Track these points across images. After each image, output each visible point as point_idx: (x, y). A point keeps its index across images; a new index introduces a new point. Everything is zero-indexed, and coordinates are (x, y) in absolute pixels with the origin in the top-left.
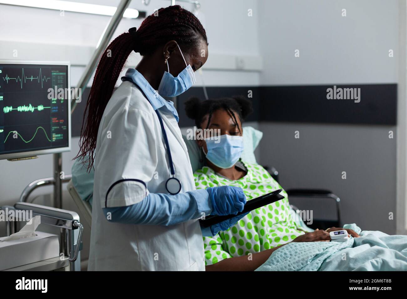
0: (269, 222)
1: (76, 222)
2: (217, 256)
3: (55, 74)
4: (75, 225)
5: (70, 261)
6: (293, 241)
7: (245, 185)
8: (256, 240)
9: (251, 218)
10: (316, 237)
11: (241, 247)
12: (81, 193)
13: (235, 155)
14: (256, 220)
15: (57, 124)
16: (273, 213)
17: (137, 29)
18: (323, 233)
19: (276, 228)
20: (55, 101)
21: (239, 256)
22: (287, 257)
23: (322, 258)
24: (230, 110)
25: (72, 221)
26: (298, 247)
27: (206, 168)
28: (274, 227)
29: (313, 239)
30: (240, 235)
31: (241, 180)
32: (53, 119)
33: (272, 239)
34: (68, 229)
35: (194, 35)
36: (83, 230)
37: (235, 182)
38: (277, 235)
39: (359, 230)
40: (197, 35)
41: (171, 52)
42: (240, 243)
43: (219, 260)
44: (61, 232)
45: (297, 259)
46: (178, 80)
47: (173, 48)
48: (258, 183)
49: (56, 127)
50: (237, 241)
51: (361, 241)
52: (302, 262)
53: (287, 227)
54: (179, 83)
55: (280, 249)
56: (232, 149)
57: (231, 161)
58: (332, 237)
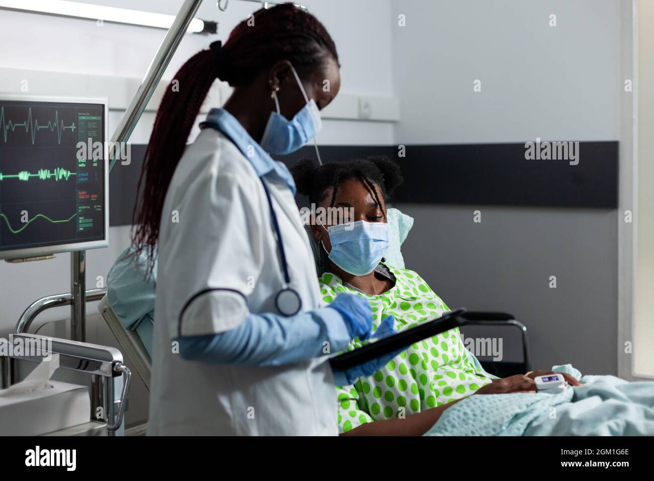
0: (433, 363)
1: (118, 365)
2: (350, 418)
3: (84, 118)
4: (117, 369)
5: (108, 429)
6: (476, 393)
7: (392, 302)
8: (414, 392)
9: (405, 357)
10: (513, 386)
11: (388, 404)
12: (123, 317)
13: (376, 253)
14: (413, 360)
15: (86, 202)
16: (439, 348)
17: (223, 43)
18: (522, 379)
19: (445, 372)
20: (84, 163)
21: (386, 418)
22: (468, 419)
23: (526, 420)
24: (367, 181)
25: (111, 363)
26: (486, 402)
27: (330, 275)
28: (440, 371)
29: (508, 390)
30: (388, 385)
31: (387, 295)
32: (80, 193)
33: (440, 391)
34: (105, 376)
35: (318, 51)
36: (130, 378)
37: (377, 298)
38: (447, 384)
39: (578, 375)
40: (323, 52)
41: (281, 79)
42: (388, 397)
43: (354, 426)
44: (92, 382)
45: (485, 421)
46: (294, 127)
47: (285, 74)
48: (414, 299)
49: (84, 207)
50: (383, 394)
51: (585, 392)
52: (493, 426)
53: (462, 371)
54: (296, 132)
55: (455, 406)
56: (372, 244)
57: (370, 263)
58: (539, 385)
